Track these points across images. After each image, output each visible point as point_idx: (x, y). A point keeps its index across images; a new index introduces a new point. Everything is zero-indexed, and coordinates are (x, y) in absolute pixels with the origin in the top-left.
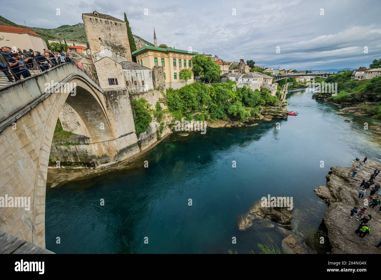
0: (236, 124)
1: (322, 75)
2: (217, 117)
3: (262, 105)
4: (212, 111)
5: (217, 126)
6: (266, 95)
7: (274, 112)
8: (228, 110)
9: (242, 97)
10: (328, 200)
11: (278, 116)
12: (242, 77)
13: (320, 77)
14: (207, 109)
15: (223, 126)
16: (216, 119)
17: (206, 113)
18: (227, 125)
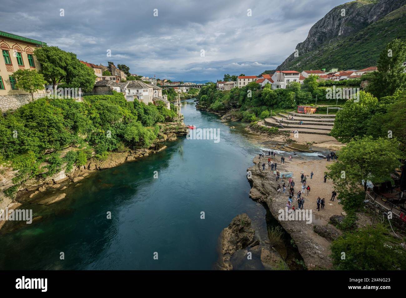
0: (139, 153)
1: (193, 86)
2: (108, 150)
3: (162, 122)
4: (97, 141)
5: (113, 164)
6: (163, 109)
7: (174, 129)
8: (126, 136)
9: (137, 114)
10: (261, 199)
11: (181, 132)
12: (128, 87)
13: (193, 88)
14: (85, 140)
15: (122, 160)
16: (107, 153)
17: (86, 146)
18: (129, 157)
